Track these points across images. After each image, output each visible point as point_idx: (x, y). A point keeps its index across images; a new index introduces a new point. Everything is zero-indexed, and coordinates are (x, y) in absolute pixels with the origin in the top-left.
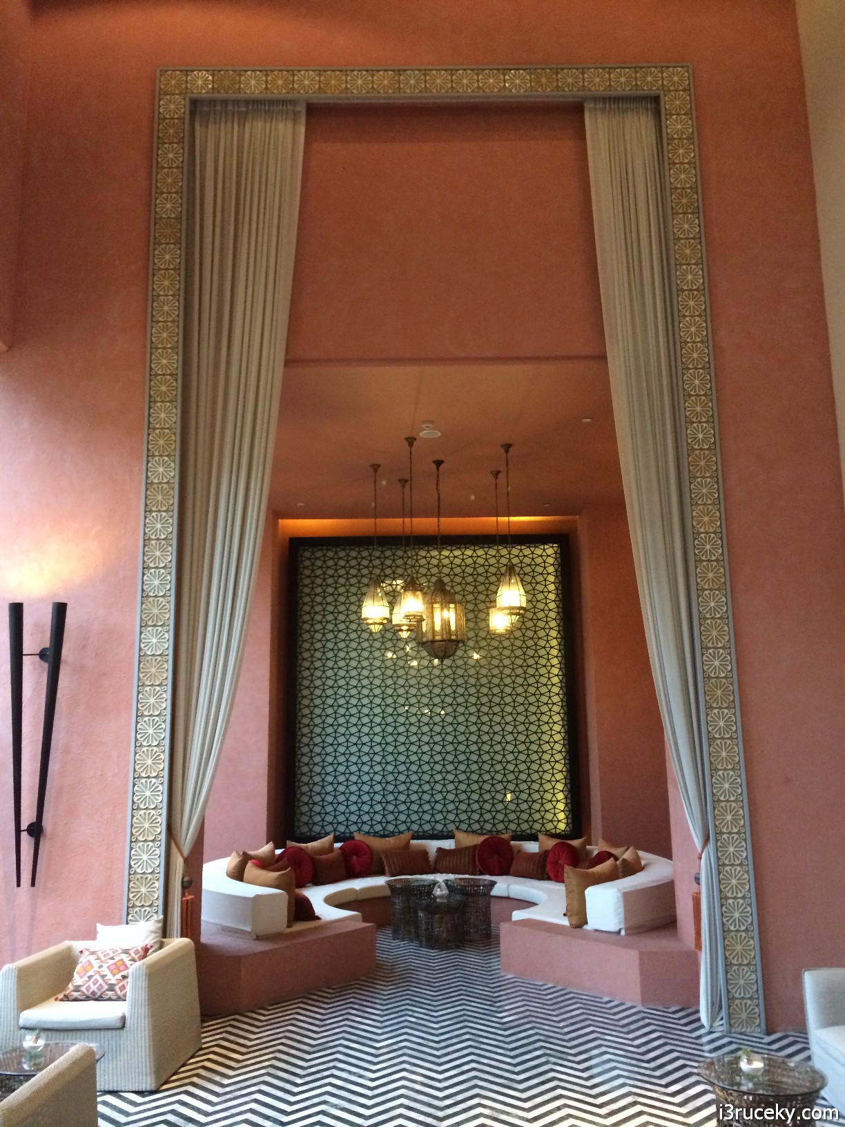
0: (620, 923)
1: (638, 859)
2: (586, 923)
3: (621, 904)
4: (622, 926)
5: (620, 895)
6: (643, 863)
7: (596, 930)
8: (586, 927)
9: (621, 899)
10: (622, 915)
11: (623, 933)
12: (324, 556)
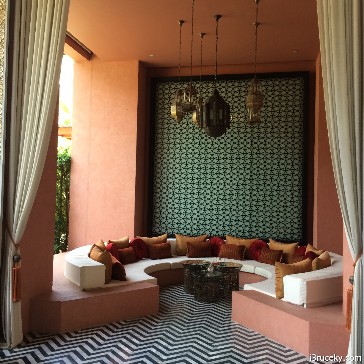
0: (303, 300)
1: (329, 258)
2: (283, 297)
3: (305, 288)
4: (305, 302)
5: (305, 282)
6: (332, 260)
7: (289, 303)
8: (283, 299)
9: (305, 286)
10: (305, 296)
11: (305, 306)
12: (170, 87)
